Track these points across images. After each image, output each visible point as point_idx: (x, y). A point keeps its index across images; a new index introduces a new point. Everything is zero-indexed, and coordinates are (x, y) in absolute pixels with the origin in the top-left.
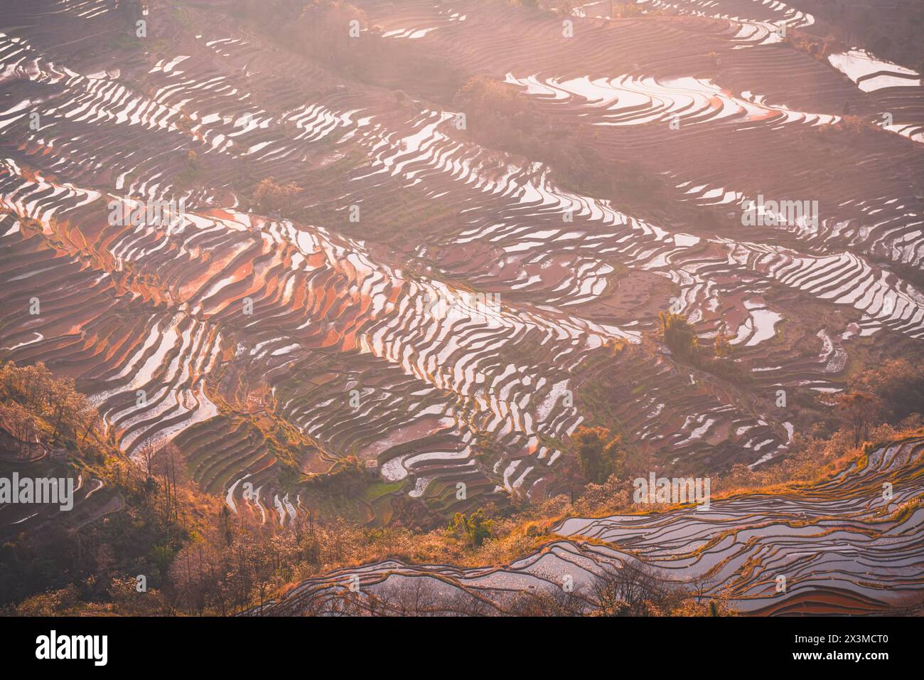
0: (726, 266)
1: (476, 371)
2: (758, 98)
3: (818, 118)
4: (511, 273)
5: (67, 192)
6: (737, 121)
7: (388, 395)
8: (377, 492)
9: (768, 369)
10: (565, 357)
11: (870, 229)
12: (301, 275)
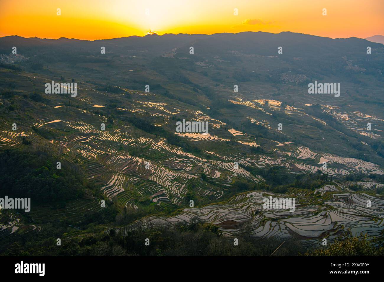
0: (212, 165)
1: (169, 183)
2: (217, 137)
3: (227, 140)
4: (175, 166)
5: (99, 152)
6: (213, 140)
7: (154, 187)
8: (151, 204)
9: (219, 182)
10: (185, 180)
11: (235, 158)
12: (139, 166)
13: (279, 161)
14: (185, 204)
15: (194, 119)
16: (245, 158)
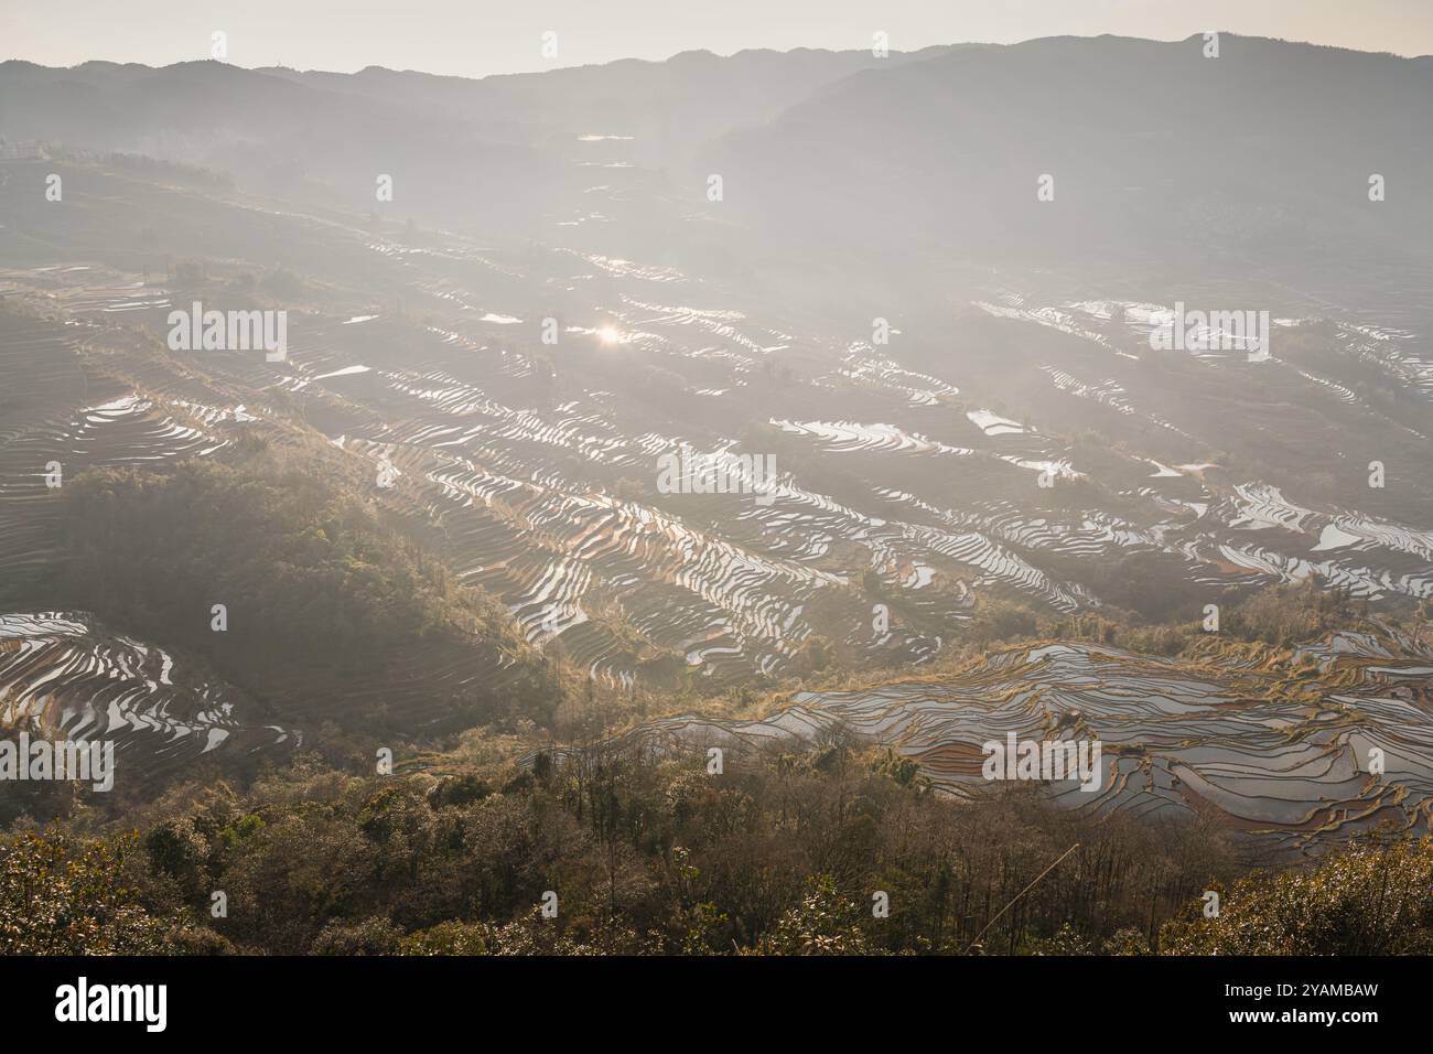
0: (902, 539)
1: (746, 598)
2: (923, 437)
3: (960, 451)
4: (770, 539)
5: (502, 482)
6: (910, 451)
7: (692, 611)
8: (684, 671)
9: (926, 603)
10: (801, 592)
11: (991, 519)
12: (642, 536)
13: (1159, 536)
14: (800, 678)
15: (839, 371)
16: (1026, 521)
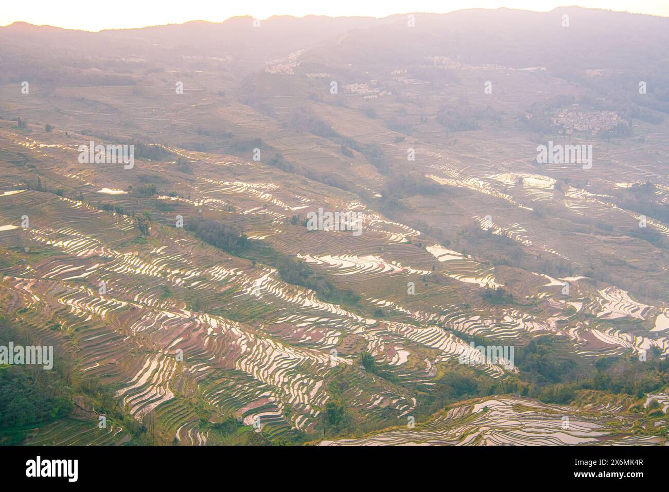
0: (387, 332)
1: (284, 377)
2: (399, 264)
3: (423, 272)
4: (299, 335)
5: (113, 302)
6: (390, 273)
7: (247, 388)
8: (241, 430)
9: (405, 375)
10: (321, 371)
11: (445, 317)
12: (212, 337)
13: (553, 324)
14: (322, 431)
16: (467, 317)
